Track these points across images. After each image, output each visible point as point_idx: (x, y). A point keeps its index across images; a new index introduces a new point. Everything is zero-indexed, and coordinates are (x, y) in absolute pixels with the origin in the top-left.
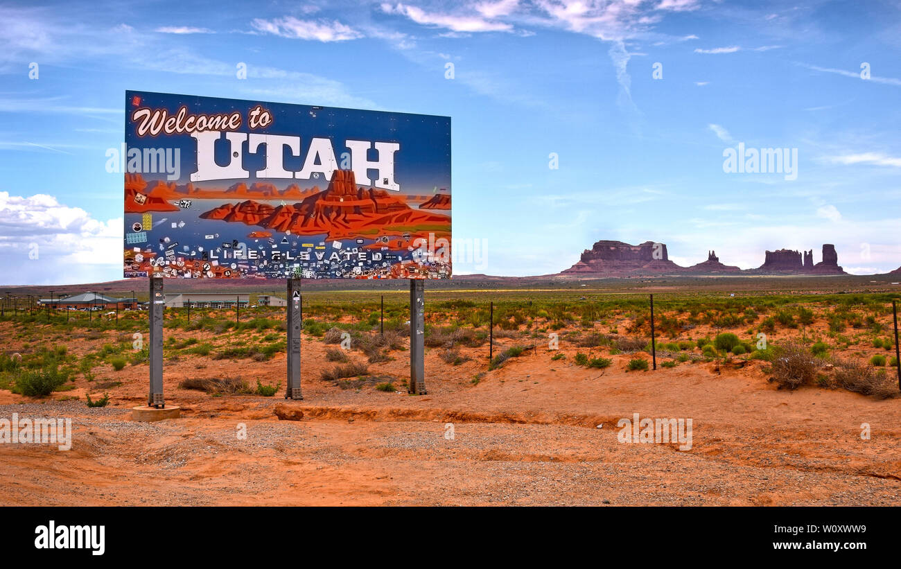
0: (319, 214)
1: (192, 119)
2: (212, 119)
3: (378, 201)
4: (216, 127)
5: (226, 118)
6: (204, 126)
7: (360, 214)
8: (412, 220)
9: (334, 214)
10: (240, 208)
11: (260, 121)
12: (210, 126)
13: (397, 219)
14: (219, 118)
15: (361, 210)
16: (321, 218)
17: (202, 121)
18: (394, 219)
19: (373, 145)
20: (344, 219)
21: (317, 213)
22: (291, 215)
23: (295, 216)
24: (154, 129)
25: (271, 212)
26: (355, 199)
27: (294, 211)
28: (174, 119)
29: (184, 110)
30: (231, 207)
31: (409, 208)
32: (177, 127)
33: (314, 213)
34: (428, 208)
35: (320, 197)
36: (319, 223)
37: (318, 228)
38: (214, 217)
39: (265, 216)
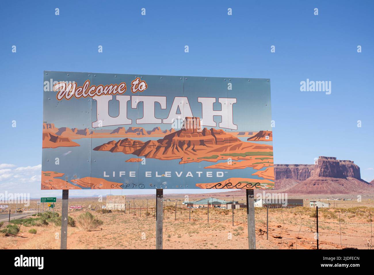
0: (175, 146)
1: (93, 88)
2: (107, 87)
3: (217, 136)
4: (110, 92)
5: (116, 87)
6: (102, 92)
7: (204, 145)
8: (243, 149)
9: (185, 146)
10: (121, 144)
11: (139, 88)
12: (106, 92)
13: (231, 148)
14: (112, 86)
15: (205, 143)
16: (177, 148)
17: (100, 89)
18: (229, 148)
19: (217, 100)
20: (193, 149)
21: (174, 146)
22: (155, 147)
23: (158, 148)
24: (68, 96)
25: (142, 145)
26: (200, 136)
27: (157, 144)
28: (81, 89)
29: (88, 83)
30: (114, 143)
31: (240, 141)
32: (83, 93)
33: (172, 145)
34: (255, 140)
35: (176, 134)
36: (175, 152)
37: (175, 155)
38: (103, 149)
39: (138, 148)
